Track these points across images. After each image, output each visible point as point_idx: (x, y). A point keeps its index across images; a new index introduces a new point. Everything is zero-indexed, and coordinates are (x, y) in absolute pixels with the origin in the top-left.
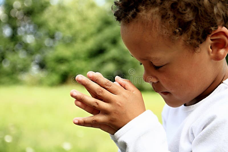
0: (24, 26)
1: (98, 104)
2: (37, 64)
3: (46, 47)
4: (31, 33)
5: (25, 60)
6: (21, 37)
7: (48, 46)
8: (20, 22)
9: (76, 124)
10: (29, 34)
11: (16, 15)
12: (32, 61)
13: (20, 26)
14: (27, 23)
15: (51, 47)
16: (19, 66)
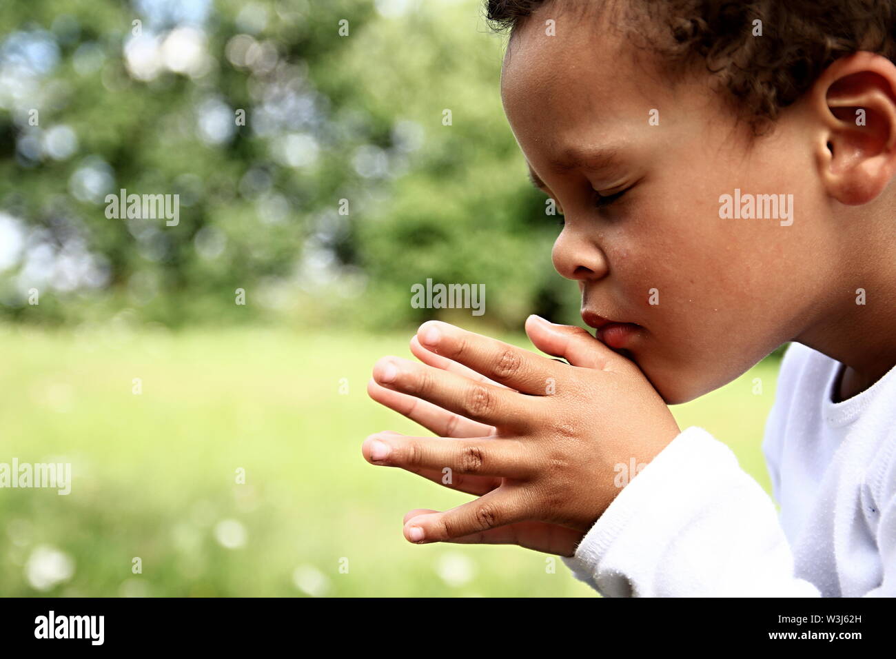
0: (279, 100)
1: (479, 456)
2: (327, 246)
3: (358, 179)
4: (306, 128)
5: (279, 232)
6: (265, 143)
7: (367, 176)
8: (262, 84)
9: (418, 541)
10: (296, 132)
11: (248, 62)
12: (307, 234)
13: (260, 103)
14: (287, 89)
15: (379, 183)
16: (258, 255)
